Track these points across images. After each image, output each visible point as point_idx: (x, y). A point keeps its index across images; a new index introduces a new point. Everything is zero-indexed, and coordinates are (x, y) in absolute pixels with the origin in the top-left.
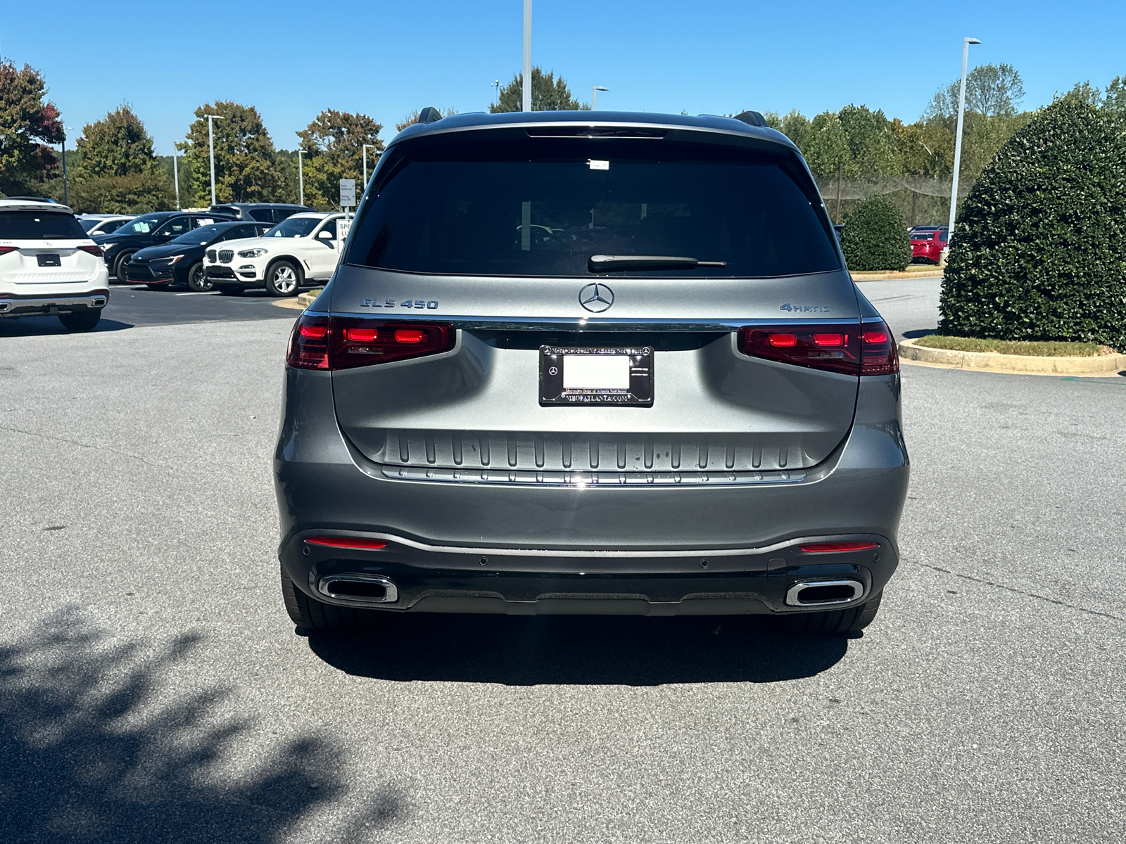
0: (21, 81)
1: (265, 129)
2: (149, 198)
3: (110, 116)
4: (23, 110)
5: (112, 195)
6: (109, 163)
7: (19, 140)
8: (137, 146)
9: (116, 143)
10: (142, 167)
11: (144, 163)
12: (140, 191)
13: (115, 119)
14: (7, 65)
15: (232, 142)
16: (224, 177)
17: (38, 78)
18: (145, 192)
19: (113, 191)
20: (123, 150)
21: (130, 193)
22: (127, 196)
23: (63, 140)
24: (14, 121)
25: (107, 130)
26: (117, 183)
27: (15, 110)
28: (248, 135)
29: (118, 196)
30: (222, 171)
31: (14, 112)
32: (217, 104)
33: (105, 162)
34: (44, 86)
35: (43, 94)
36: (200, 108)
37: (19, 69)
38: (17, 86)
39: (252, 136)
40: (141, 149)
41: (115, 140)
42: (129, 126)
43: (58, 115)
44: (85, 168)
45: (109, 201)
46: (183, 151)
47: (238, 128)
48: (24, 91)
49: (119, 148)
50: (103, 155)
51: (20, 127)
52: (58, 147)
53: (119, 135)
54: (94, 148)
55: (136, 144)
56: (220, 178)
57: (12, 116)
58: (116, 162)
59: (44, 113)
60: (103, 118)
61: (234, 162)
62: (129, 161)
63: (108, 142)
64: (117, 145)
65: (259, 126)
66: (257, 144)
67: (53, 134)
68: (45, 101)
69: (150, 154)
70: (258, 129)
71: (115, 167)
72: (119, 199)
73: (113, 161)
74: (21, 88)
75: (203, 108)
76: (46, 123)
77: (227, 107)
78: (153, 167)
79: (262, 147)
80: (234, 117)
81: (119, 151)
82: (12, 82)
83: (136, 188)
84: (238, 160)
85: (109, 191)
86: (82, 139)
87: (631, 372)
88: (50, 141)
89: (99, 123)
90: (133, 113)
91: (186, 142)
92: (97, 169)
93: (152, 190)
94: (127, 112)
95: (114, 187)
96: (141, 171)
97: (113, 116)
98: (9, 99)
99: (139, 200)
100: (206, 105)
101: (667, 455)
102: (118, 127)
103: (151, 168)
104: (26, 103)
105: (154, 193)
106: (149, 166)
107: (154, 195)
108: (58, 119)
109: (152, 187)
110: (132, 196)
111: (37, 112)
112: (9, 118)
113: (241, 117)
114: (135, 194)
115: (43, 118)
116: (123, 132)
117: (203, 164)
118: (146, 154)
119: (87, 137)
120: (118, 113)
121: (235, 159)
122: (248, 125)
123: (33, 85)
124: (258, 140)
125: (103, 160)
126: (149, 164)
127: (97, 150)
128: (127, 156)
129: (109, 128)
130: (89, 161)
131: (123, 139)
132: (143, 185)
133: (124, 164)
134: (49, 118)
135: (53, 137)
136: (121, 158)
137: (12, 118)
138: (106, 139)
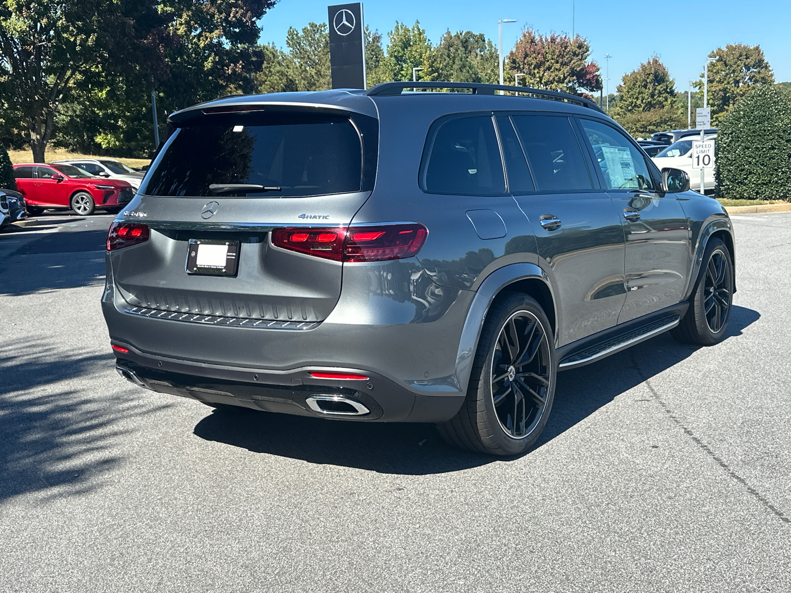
0: (573, 47)
1: (767, 63)
2: (664, 128)
3: (643, 66)
4: (572, 69)
5: (636, 127)
6: (639, 102)
7: (568, 91)
8: (662, 87)
9: (645, 86)
10: (664, 103)
11: (666, 100)
12: (658, 123)
13: (646, 68)
14: (564, 36)
15: (737, 76)
16: (729, 106)
17: (586, 43)
18: (662, 123)
19: (638, 124)
20: (650, 91)
21: (650, 125)
22: (648, 128)
23: (601, 88)
24: (565, 78)
25: (639, 78)
26: (641, 118)
27: (566, 69)
28: (752, 70)
29: (641, 128)
30: (728, 101)
31: (565, 71)
32: (727, 47)
33: (635, 102)
34: (590, 49)
35: (588, 55)
36: (713, 52)
37: (572, 39)
38: (569, 51)
39: (755, 70)
40: (664, 89)
41: (645, 84)
42: (656, 72)
43: (598, 70)
44: (621, 108)
45: (634, 132)
46: (698, 87)
47: (742, 65)
48: (575, 54)
49: (647, 90)
50: (635, 96)
51: (569, 82)
52: (596, 94)
53: (648, 80)
54: (628, 92)
55: (661, 86)
56: (725, 107)
57: (564, 74)
58: (644, 101)
59: (587, 69)
60: (637, 68)
61: (738, 93)
62: (654, 100)
63: (639, 87)
64: (646, 88)
65: (761, 61)
66: (758, 76)
67: (593, 85)
68: (588, 61)
69: (672, 93)
70: (760, 64)
71: (643, 105)
72: (642, 130)
73: (642, 101)
74: (573, 52)
75: (715, 52)
76: (588, 77)
77: (736, 49)
78: (673, 103)
79: (763, 78)
80: (741, 56)
81: (647, 92)
82: (566, 49)
83: (656, 121)
84: (741, 91)
85: (635, 124)
86: (621, 86)
87: (228, 256)
88: (592, 90)
89: (634, 72)
90: (660, 62)
91: (700, 81)
92: (630, 108)
93: (668, 121)
94: (656, 62)
95: (639, 121)
96: (663, 107)
97: (644, 66)
98: (563, 62)
99: (656, 130)
100: (719, 49)
101: (243, 308)
102: (648, 74)
103: (671, 104)
104: (574, 63)
105: (669, 123)
106: (669, 103)
107: (669, 125)
108: (597, 73)
109: (667, 119)
110: (651, 127)
111: (582, 70)
112: (562, 76)
113: (746, 55)
114: (654, 125)
115: (587, 73)
116: (651, 77)
117: (712, 97)
118: (668, 93)
119: (625, 84)
120: (649, 63)
121: (738, 91)
122: (751, 62)
123: (582, 49)
124: (759, 72)
125: (634, 100)
126: (669, 101)
127: (630, 93)
128: (652, 95)
129: (640, 75)
130: (624, 102)
131: (650, 83)
132: (661, 118)
133: (650, 103)
134: (590, 73)
135: (593, 87)
136: (648, 98)
137: (564, 76)
138: (638, 83)
